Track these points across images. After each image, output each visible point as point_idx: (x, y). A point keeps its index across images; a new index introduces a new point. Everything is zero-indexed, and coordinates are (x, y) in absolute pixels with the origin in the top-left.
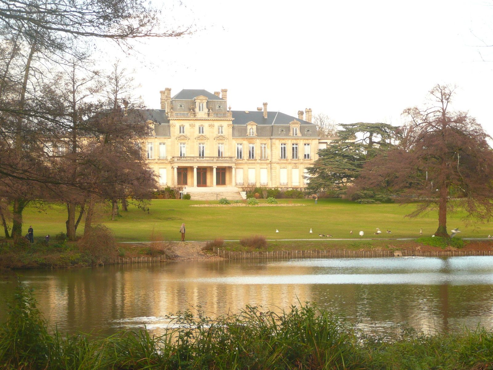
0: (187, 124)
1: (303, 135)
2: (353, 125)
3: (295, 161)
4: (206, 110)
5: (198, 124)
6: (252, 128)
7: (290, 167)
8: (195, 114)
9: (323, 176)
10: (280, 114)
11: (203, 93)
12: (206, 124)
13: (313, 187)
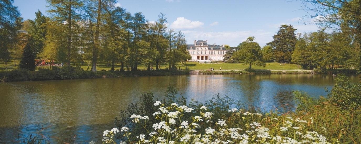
0: (199, 47)
1: (223, 49)
2: (233, 47)
3: (219, 55)
4: (203, 44)
5: (201, 47)
6: (212, 48)
7: (220, 56)
8: (200, 45)
9: (226, 57)
10: (218, 45)
11: (202, 41)
12: (203, 47)
13: (224, 60)
